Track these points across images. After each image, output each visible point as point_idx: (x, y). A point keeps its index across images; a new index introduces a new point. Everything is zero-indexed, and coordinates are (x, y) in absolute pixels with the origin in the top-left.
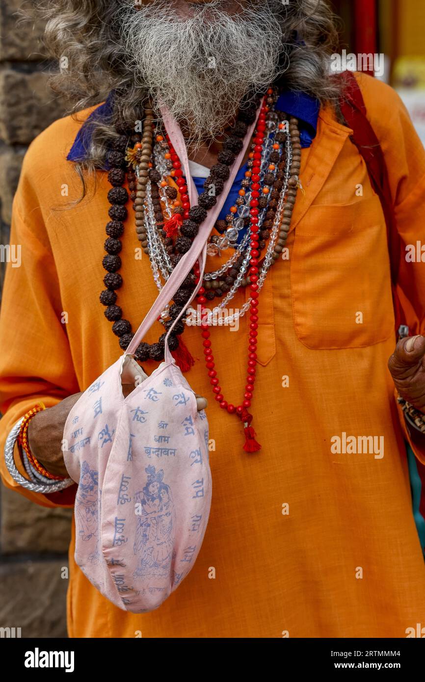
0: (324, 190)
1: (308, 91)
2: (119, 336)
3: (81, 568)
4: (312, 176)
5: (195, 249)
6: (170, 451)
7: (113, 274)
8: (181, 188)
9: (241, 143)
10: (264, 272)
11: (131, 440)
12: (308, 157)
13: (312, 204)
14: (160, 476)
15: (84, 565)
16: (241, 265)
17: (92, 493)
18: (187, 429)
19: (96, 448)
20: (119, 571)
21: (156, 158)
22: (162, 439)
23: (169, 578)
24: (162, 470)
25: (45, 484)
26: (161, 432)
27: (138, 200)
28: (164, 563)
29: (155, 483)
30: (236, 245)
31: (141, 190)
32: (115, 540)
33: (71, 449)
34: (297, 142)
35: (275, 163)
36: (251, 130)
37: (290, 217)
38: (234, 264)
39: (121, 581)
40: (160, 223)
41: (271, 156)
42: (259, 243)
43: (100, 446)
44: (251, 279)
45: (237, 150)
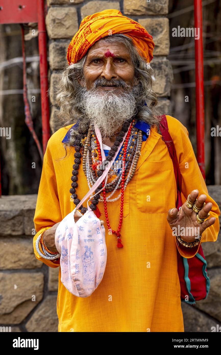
0: (150, 156)
1: (146, 121)
2: (76, 205)
3: (63, 283)
4: (146, 151)
5: (104, 175)
6: (92, 240)
7: (75, 183)
8: (99, 153)
9: (122, 139)
10: (126, 184)
11: (79, 237)
12: (145, 144)
13: (145, 161)
14: (90, 249)
15: (64, 282)
16: (118, 181)
17: (66, 257)
18: (97, 232)
19: (66, 241)
20: (78, 283)
21: (92, 143)
22: (90, 236)
23: (94, 285)
24: (90, 247)
25: (50, 257)
26: (89, 234)
27: (84, 157)
28: (93, 279)
29: (88, 252)
30: (117, 174)
31: (85, 153)
32: (76, 272)
33: (58, 242)
34: (141, 139)
35: (133, 146)
36: (126, 134)
37: (136, 165)
38: (116, 181)
39: (78, 286)
40: (91, 165)
41: (131, 144)
42: (125, 174)
43: (68, 240)
44: (122, 186)
45: (121, 141)
